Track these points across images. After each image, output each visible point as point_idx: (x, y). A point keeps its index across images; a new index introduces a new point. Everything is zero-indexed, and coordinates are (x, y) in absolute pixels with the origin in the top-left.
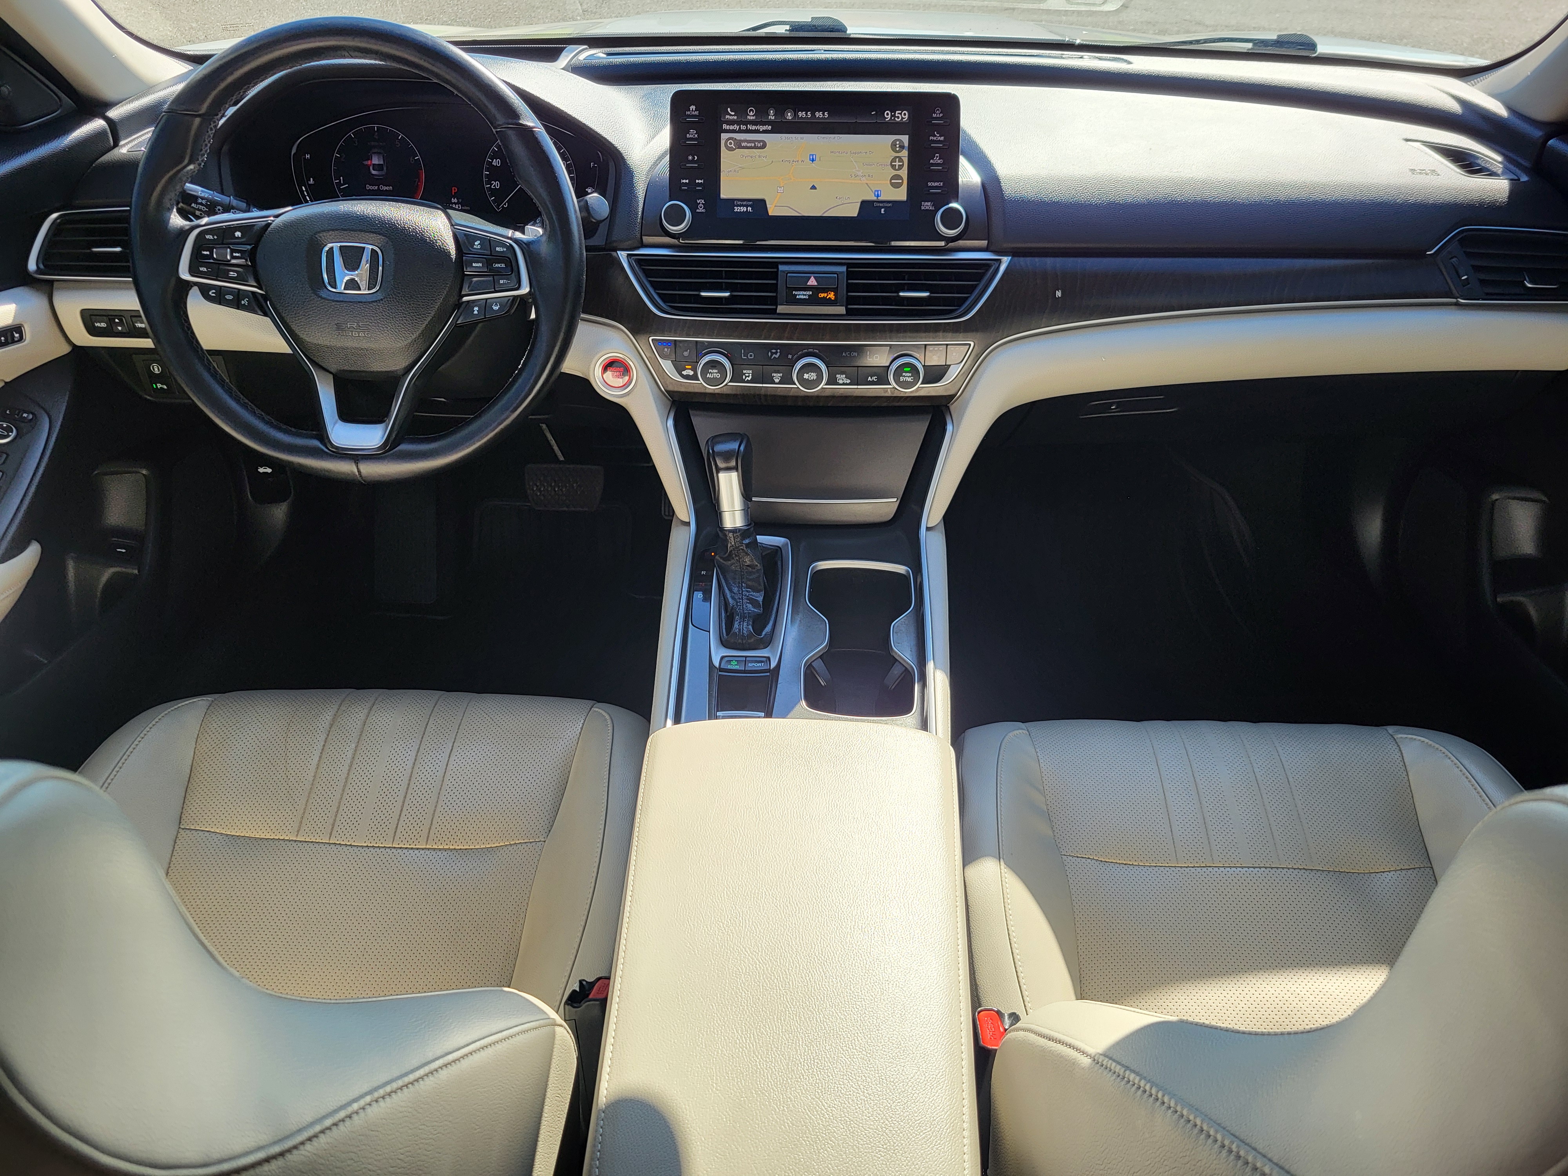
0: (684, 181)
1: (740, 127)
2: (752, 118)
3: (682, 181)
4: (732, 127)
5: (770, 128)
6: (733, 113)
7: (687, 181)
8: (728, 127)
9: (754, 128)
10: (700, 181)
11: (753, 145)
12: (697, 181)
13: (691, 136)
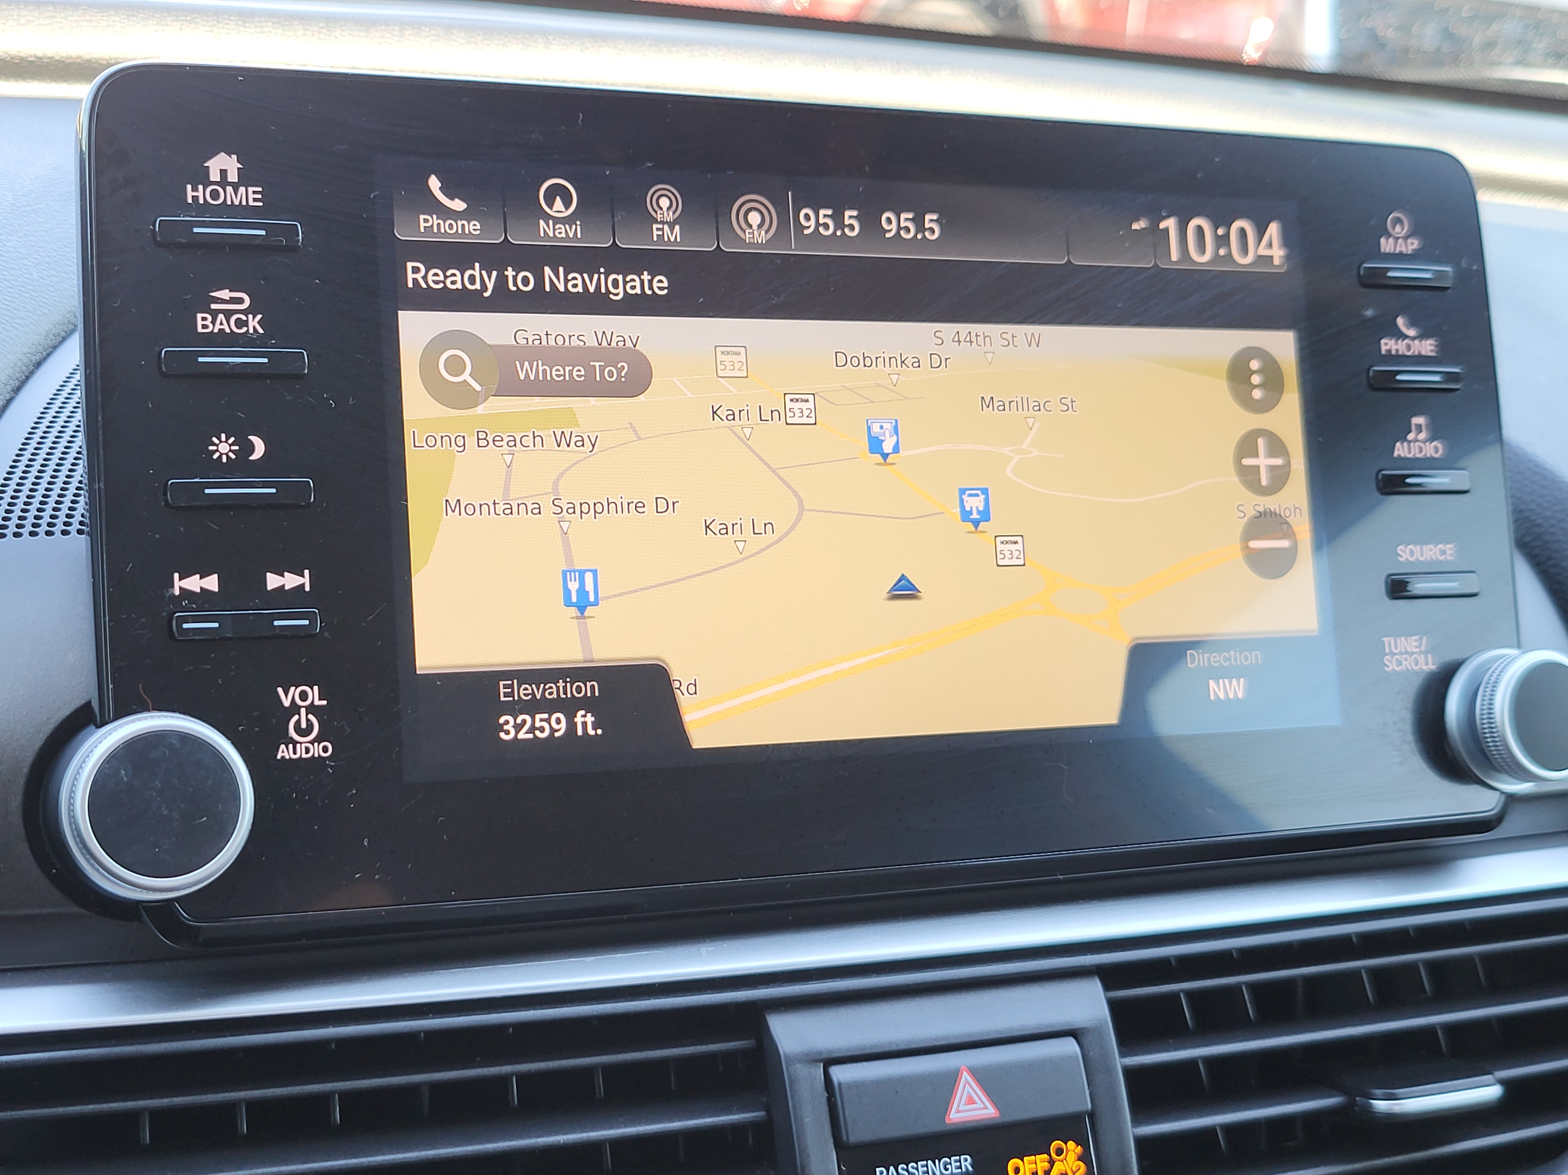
0: (194, 583)
1: (502, 280)
2: (561, 231)
3: (179, 584)
4: (456, 280)
5: (660, 284)
6: (459, 205)
7: (212, 583)
8: (434, 278)
9: (577, 283)
10: (290, 581)
11: (579, 373)
12: (273, 581)
13: (221, 324)
